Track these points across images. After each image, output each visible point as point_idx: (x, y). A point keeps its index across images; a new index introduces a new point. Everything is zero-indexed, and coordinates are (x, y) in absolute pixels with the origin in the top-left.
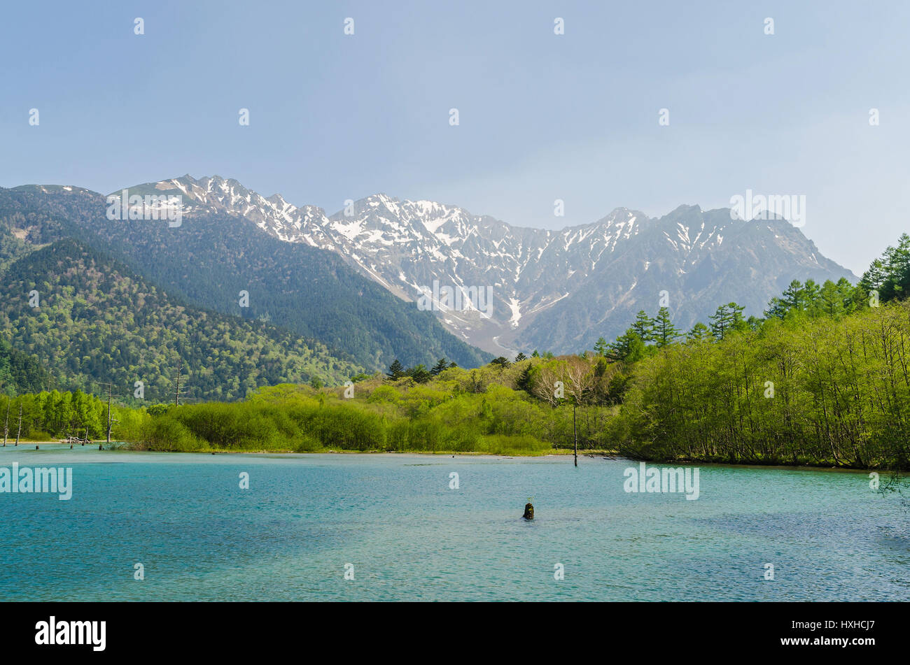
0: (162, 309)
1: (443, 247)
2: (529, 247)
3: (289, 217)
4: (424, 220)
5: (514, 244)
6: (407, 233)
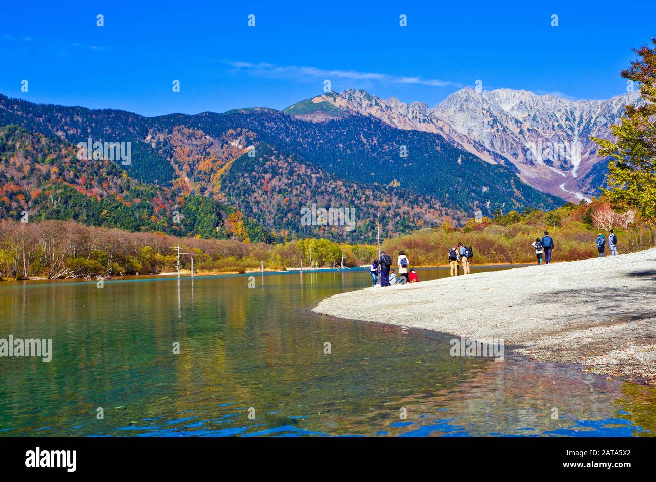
0: (327, 184)
1: (517, 121)
2: (584, 115)
3: (403, 112)
4: (501, 103)
5: (572, 113)
6: (489, 114)
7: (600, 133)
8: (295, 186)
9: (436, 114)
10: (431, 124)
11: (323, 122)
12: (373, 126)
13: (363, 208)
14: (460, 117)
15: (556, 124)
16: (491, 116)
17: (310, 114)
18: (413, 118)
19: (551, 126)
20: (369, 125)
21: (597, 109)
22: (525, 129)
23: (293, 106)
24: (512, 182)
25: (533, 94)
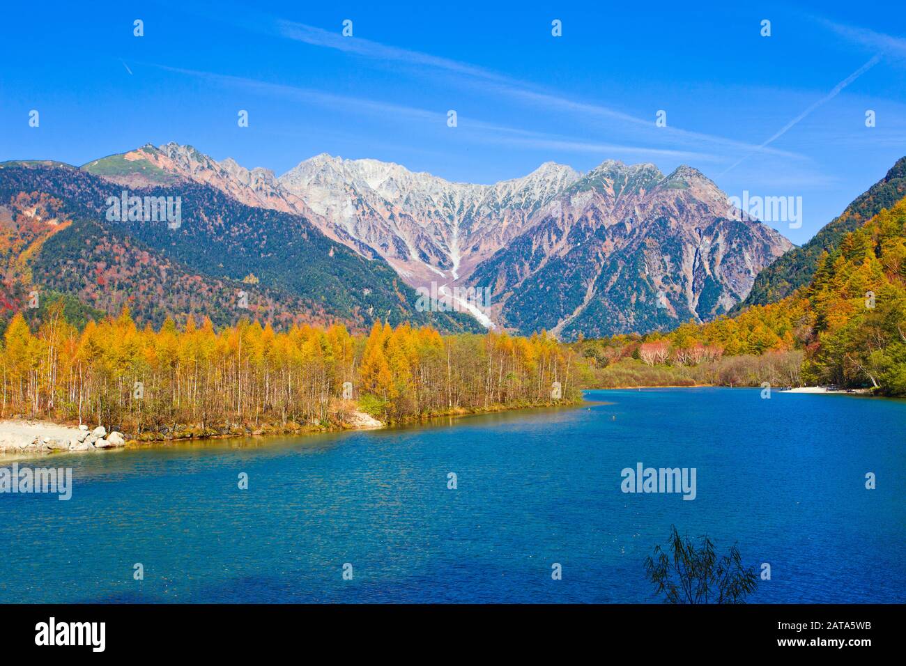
1: (386, 203)
2: (465, 201)
3: (243, 179)
4: (366, 178)
5: (451, 198)
6: (352, 191)
7: (483, 226)
8: (142, 281)
9: (284, 185)
10: (282, 199)
11: (144, 189)
12: (216, 201)
13: (233, 312)
14: (315, 192)
15: (433, 210)
16: (356, 194)
17: (124, 176)
18: (257, 190)
19: (427, 213)
20: (211, 199)
21: (479, 195)
22: (396, 213)
23: (97, 163)
24: (395, 284)
25: (405, 169)
